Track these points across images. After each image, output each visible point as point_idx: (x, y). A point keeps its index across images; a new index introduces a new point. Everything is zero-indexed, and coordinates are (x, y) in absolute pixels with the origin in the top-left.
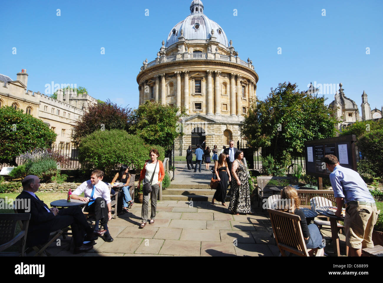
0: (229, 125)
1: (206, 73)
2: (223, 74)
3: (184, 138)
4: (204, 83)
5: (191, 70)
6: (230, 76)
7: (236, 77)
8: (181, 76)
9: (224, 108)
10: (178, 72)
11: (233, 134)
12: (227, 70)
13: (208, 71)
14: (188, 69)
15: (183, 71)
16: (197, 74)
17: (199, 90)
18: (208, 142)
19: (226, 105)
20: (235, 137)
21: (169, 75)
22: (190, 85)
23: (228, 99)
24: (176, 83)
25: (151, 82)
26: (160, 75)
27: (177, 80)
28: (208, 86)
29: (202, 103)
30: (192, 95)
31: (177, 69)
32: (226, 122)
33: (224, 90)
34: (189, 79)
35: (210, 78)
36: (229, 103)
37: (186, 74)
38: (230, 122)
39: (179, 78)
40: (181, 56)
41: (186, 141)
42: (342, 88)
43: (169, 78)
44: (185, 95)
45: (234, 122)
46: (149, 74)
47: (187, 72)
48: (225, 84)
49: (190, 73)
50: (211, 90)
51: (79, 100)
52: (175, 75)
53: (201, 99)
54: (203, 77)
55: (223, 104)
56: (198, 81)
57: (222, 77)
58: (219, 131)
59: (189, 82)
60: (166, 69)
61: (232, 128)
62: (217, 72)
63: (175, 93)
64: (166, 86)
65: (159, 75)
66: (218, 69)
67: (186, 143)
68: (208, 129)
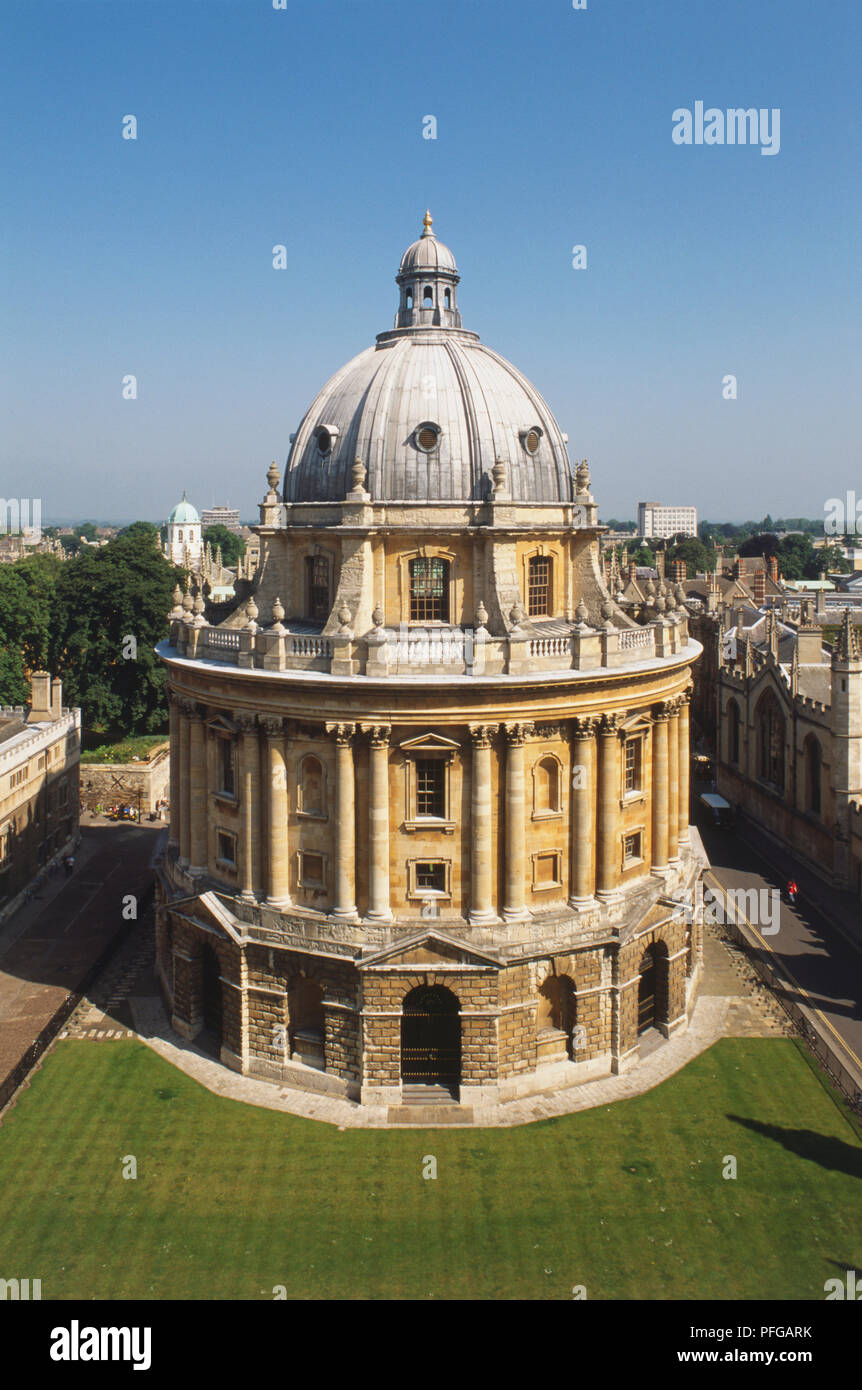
0: (565, 956)
1: (467, 737)
2: (543, 728)
3: (371, 1029)
4: (455, 779)
5: (396, 722)
6: (571, 730)
8: (353, 747)
10: (342, 729)
12: (561, 712)
13: (473, 725)
14: (387, 718)
15: (366, 727)
16: (425, 738)
17: (433, 803)
18: (472, 1049)
22: (394, 783)
23: (559, 831)
24: (336, 762)
26: (262, 718)
28: (476, 793)
29: (446, 864)
30: (404, 830)
31: (338, 712)
32: (548, 946)
34: (392, 761)
35: (485, 757)
36: (567, 846)
37: (376, 739)
39: (345, 754)
40: (356, 648)
44: (373, 834)
47: (384, 732)
48: (550, 766)
49: (393, 733)
50: (487, 810)
52: (328, 734)
53: (448, 851)
54: (454, 751)
56: (431, 770)
57: (538, 740)
58: (519, 992)
59: (391, 772)
62: (516, 727)
63: (330, 809)
64: (290, 768)
65: (257, 717)
66: (519, 714)
67: (377, 1051)
68: (471, 992)
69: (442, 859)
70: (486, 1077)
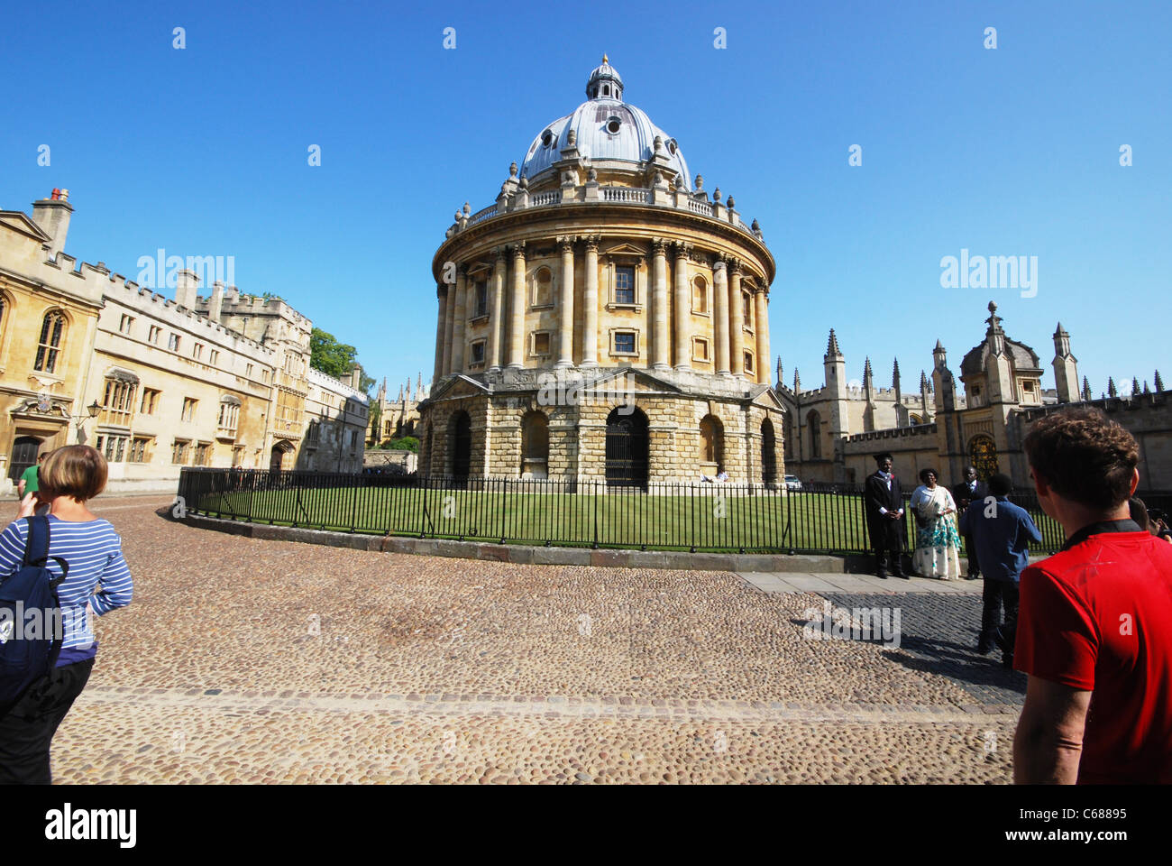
0: (717, 402)
1: (651, 247)
2: (697, 253)
3: (585, 436)
4: (642, 276)
5: (605, 233)
6: (712, 258)
7: (732, 266)
8: (575, 251)
9: (698, 351)
10: (568, 239)
11: (727, 430)
12: (709, 244)
13: (656, 239)
14: (599, 231)
15: (584, 237)
16: (624, 246)
17: (628, 291)
18: (657, 453)
19: (703, 345)
20: (732, 439)
21: (539, 247)
22: (601, 279)
23: (708, 326)
24: (561, 270)
25: (479, 267)
26: (510, 245)
27: (562, 262)
28: (656, 284)
29: (636, 333)
30: (607, 308)
31: (565, 230)
32: (706, 392)
33: (697, 300)
34: (600, 262)
35: (662, 262)
36: (712, 337)
37: (590, 244)
38: (718, 394)
39: (569, 257)
40: (577, 192)
41: (590, 445)
42: (997, 314)
43: (537, 257)
44: (586, 307)
45: (727, 395)
46: (475, 246)
47: (596, 240)
48: (701, 283)
49: (602, 242)
50: (663, 295)
51: (253, 315)
52: (556, 249)
53: (638, 323)
54: (642, 256)
55: (697, 341)
56: (626, 267)
57: (693, 262)
58: (688, 420)
59: (599, 271)
60: (530, 230)
61: (722, 410)
62: (682, 246)
63: (556, 299)
64: (528, 279)
65: (507, 247)
66: (685, 237)
67: (589, 454)
68: (657, 411)
69: (633, 329)
70: (667, 475)
